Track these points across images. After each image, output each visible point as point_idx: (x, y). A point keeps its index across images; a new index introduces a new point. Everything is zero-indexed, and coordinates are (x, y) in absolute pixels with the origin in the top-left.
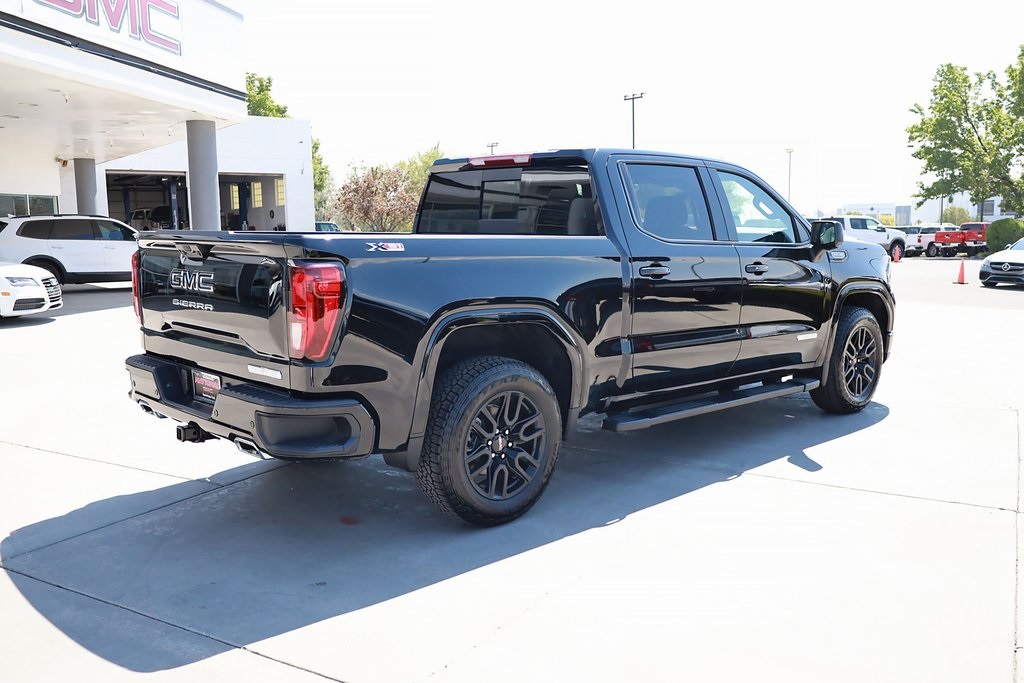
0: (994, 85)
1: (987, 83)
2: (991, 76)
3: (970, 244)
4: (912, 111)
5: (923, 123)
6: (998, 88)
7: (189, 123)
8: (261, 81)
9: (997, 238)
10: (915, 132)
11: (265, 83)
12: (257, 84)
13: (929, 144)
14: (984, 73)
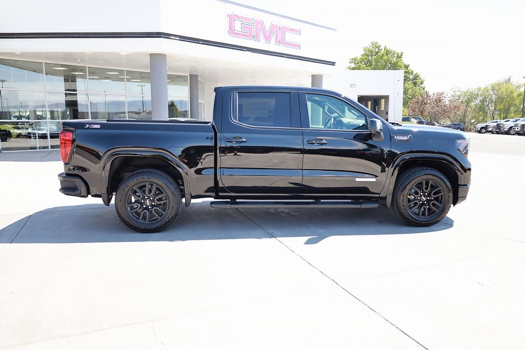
7: (313, 76)
8: (398, 54)
11: (399, 55)
12: (396, 55)
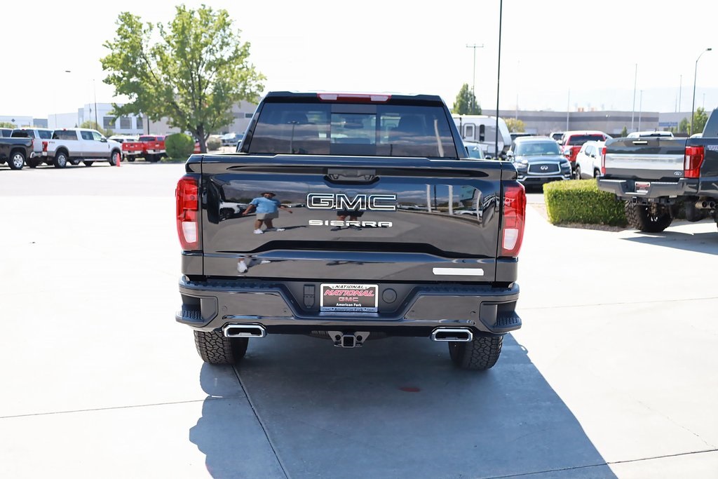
0: (162, 33)
1: (156, 30)
2: (160, 26)
3: (150, 152)
4: (105, 46)
5: (113, 56)
6: (165, 36)
9: (174, 148)
10: (108, 63)
13: (119, 74)
14: (154, 24)
